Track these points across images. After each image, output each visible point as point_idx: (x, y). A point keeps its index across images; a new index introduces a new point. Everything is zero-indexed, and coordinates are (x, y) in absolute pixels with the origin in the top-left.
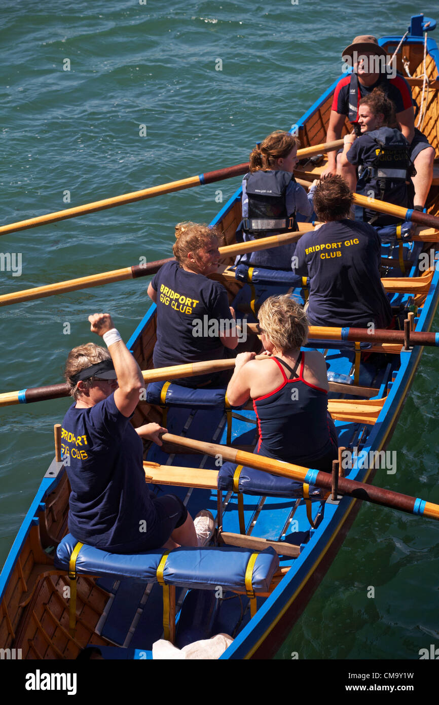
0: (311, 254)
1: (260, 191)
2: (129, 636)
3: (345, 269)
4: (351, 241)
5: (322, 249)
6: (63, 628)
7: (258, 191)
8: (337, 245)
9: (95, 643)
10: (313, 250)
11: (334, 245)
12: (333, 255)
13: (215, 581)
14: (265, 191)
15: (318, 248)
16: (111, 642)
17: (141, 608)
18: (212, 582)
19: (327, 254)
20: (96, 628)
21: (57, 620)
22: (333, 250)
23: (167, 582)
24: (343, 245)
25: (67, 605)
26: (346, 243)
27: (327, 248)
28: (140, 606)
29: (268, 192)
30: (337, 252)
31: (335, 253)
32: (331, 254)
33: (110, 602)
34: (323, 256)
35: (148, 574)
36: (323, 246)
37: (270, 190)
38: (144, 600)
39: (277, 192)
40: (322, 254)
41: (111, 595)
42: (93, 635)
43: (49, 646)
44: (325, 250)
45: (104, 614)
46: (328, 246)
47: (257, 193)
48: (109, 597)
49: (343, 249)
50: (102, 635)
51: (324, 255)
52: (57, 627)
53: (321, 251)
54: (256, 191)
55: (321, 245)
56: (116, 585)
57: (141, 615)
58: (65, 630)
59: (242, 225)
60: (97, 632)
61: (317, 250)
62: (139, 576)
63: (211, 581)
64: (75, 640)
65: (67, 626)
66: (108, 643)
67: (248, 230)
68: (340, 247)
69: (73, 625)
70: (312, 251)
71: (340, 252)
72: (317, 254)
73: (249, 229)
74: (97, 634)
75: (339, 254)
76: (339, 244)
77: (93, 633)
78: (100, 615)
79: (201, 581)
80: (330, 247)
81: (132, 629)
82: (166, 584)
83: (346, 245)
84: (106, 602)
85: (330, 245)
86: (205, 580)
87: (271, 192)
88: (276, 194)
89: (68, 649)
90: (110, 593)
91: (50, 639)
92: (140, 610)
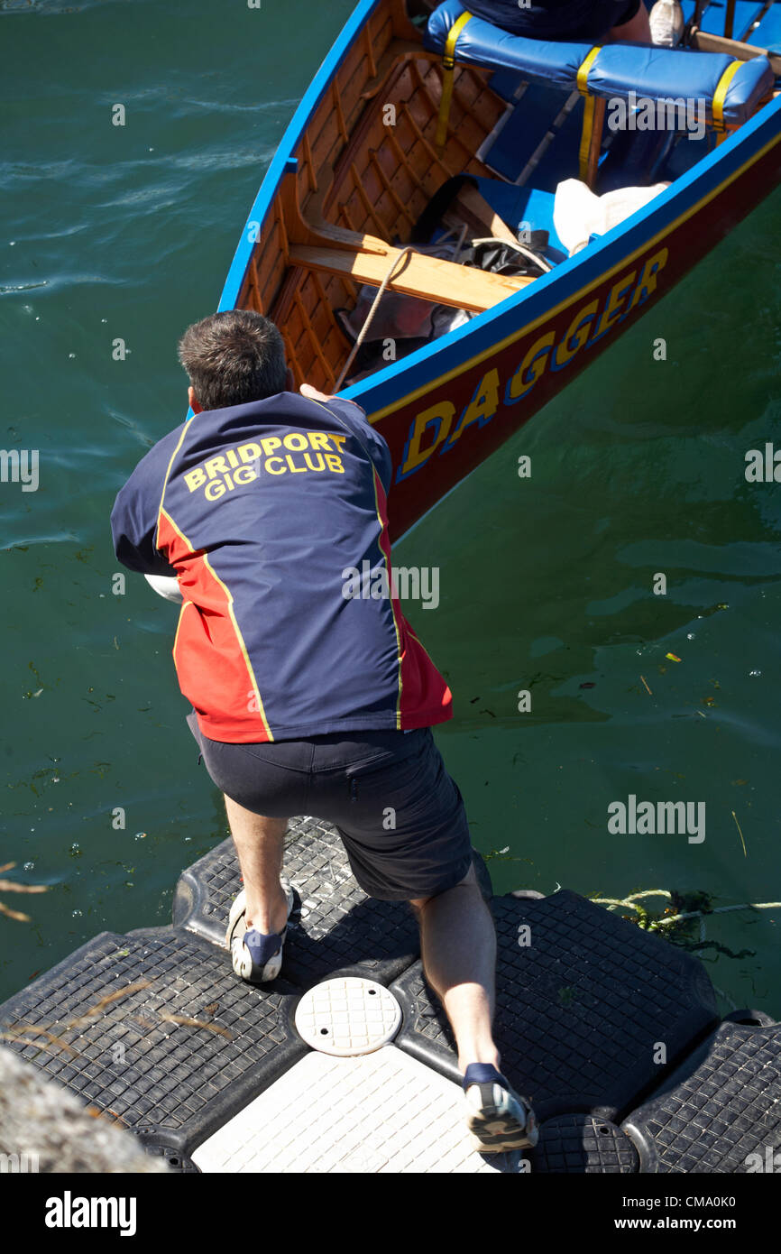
2: (527, 170)
6: (426, 142)
9: (473, 171)
16: (498, 174)
17: (552, 132)
20: (480, 150)
21: (419, 131)
23: (592, 91)
25: (438, 109)
28: (552, 129)
33: (505, 116)
35: (563, 75)
38: (558, 121)
41: (510, 106)
42: (473, 161)
43: (401, 164)
45: (494, 132)
48: (504, 109)
50: (486, 162)
52: (417, 139)
56: (519, 92)
57: (551, 142)
58: (429, 147)
60: (479, 156)
62: (549, 76)
64: (443, 163)
65: (433, 142)
66: (494, 176)
69: (441, 139)
74: (478, 161)
77: (472, 158)
78: (487, 132)
81: (534, 161)
82: (590, 95)
84: (499, 116)
86: (650, 95)
89: (430, 175)
90: (508, 102)
91: (404, 156)
92: (551, 135)
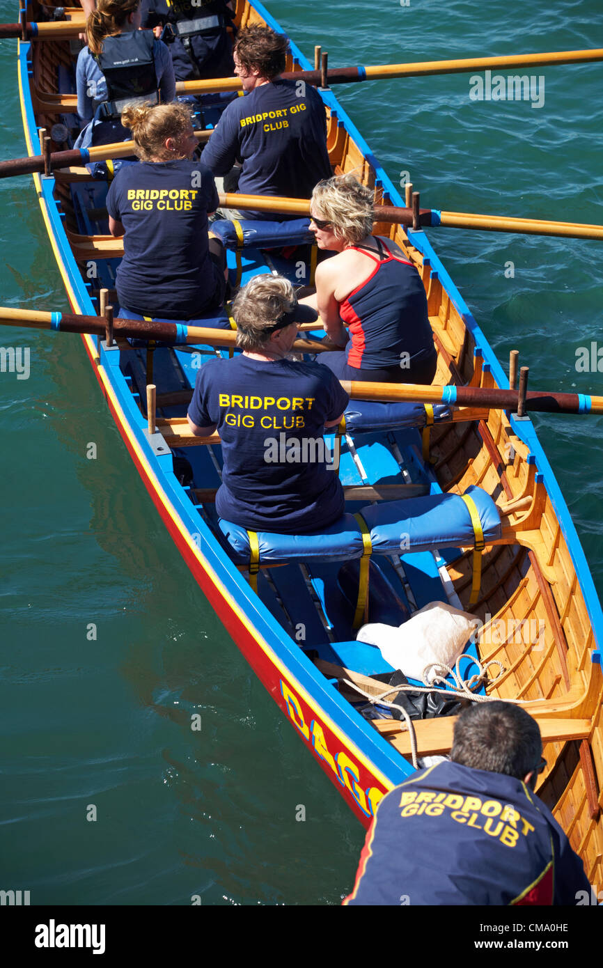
0: (249, 127)
1: (120, 63)
3: (293, 141)
4: (297, 107)
5: (264, 119)
7: (118, 63)
8: (283, 113)
10: (252, 120)
11: (279, 113)
12: (279, 126)
13: (440, 539)
14: (128, 61)
15: (260, 118)
18: (437, 541)
19: (271, 125)
22: (278, 120)
24: (288, 112)
26: (291, 109)
27: (271, 117)
29: (133, 60)
30: (284, 122)
31: (281, 123)
32: (277, 124)
34: (267, 128)
36: (265, 115)
37: (134, 58)
39: (146, 58)
40: (266, 126)
44: (268, 120)
46: (272, 115)
47: (118, 67)
49: (289, 117)
51: (268, 126)
53: (264, 122)
54: (115, 63)
55: (263, 114)
59: (101, 110)
61: (258, 121)
63: (436, 539)
67: (111, 117)
68: (286, 114)
70: (251, 123)
71: (287, 122)
72: (256, 126)
73: (113, 114)
75: (286, 124)
76: (284, 111)
79: (424, 543)
80: (275, 116)
83: (292, 112)
85: (273, 113)
86: (428, 540)
87: (137, 60)
88: (146, 61)
